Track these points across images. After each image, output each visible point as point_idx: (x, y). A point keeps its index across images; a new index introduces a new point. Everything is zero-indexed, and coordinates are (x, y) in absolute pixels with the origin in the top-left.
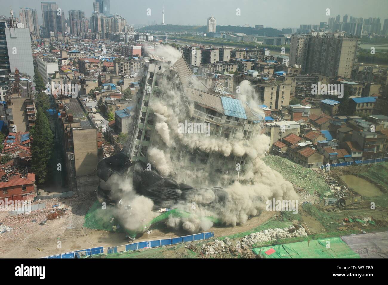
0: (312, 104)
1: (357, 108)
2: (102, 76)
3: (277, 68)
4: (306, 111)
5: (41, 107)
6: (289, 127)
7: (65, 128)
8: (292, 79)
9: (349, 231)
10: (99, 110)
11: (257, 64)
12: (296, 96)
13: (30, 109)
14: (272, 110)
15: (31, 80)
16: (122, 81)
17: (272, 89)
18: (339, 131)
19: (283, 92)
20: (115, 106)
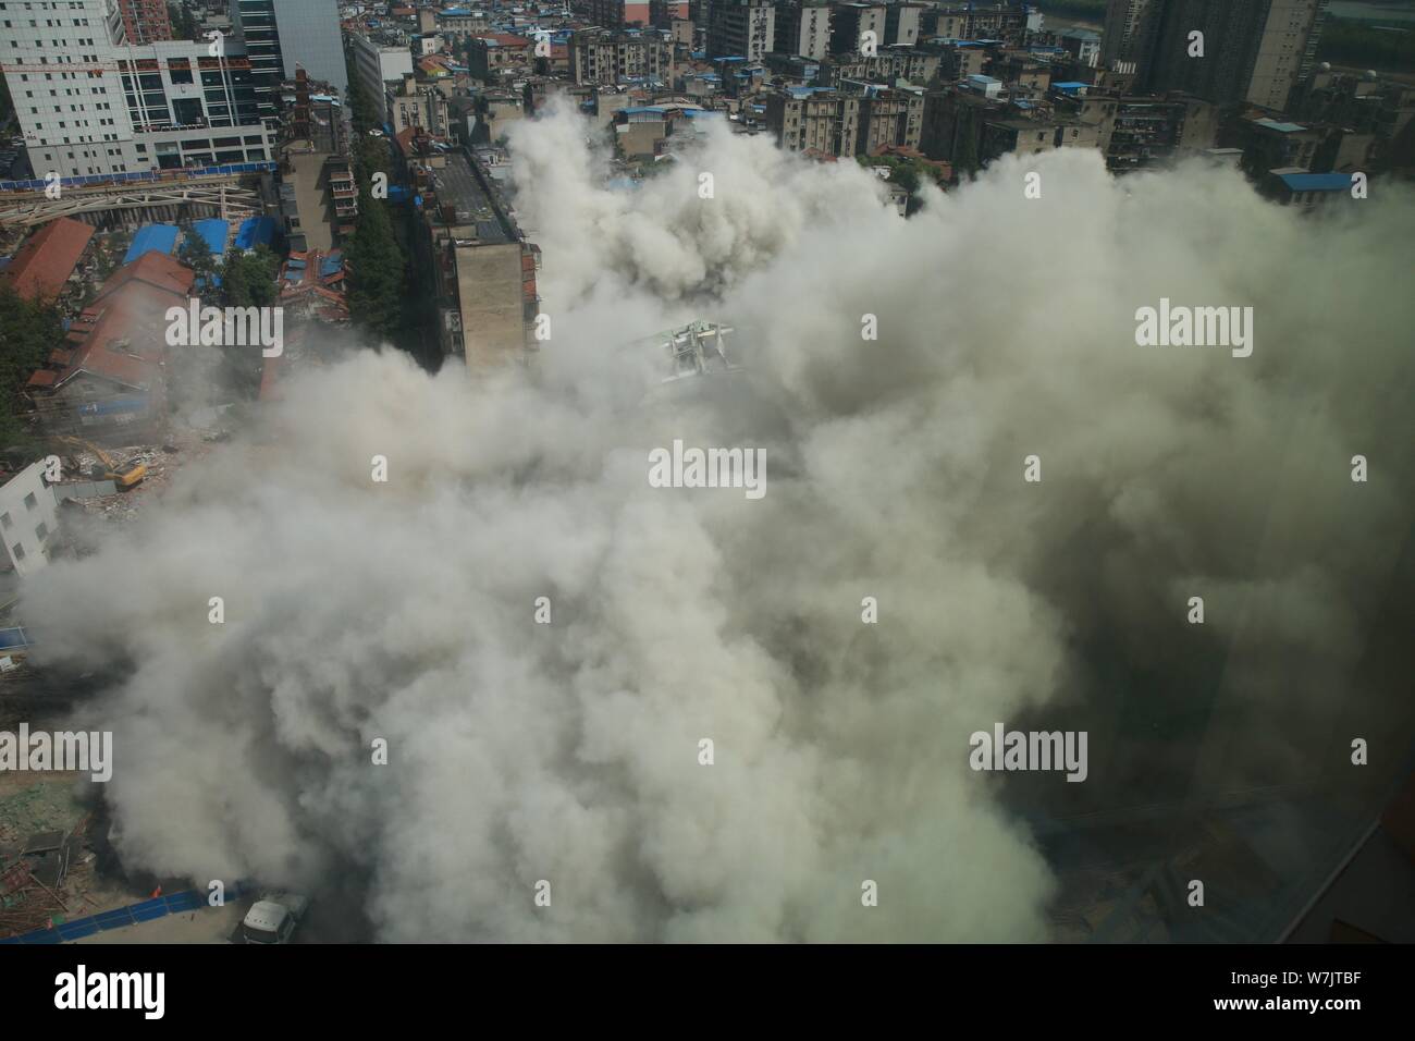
2: (535, 87)
3: (1061, 72)
7: (435, 240)
8: (1105, 107)
11: (1001, 57)
13: (339, 185)
15: (338, 100)
16: (592, 103)
17: (1041, 137)
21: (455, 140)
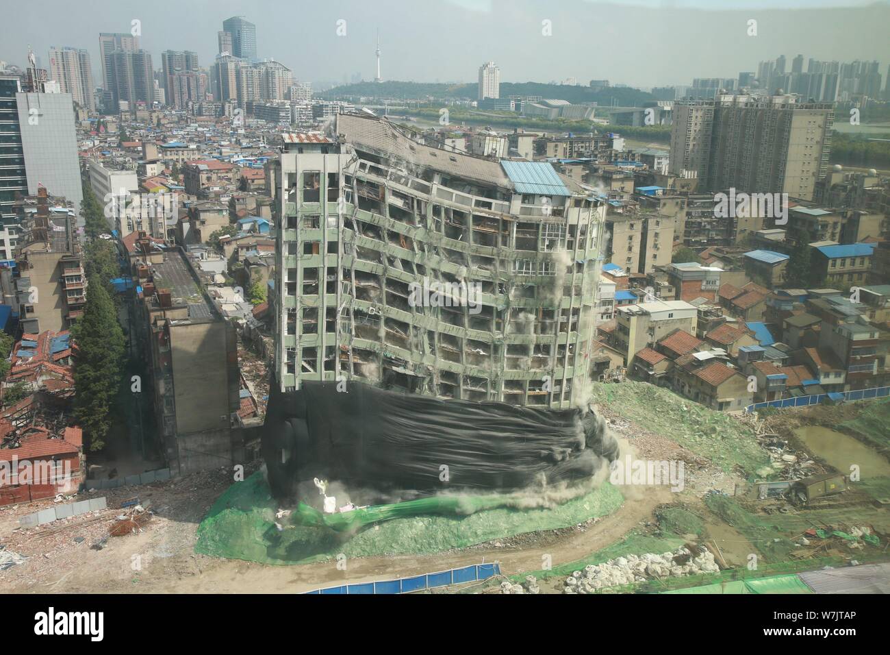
0: (725, 260)
1: (830, 269)
2: (238, 200)
3: (642, 179)
4: (709, 278)
5: (98, 273)
6: (671, 315)
7: (152, 321)
8: (677, 203)
9: (817, 561)
10: (232, 280)
11: (596, 170)
12: (687, 243)
13: (70, 278)
14: (632, 276)
15: (75, 211)
18: (789, 325)
19: (656, 235)
20: (268, 270)
21: (172, 242)
